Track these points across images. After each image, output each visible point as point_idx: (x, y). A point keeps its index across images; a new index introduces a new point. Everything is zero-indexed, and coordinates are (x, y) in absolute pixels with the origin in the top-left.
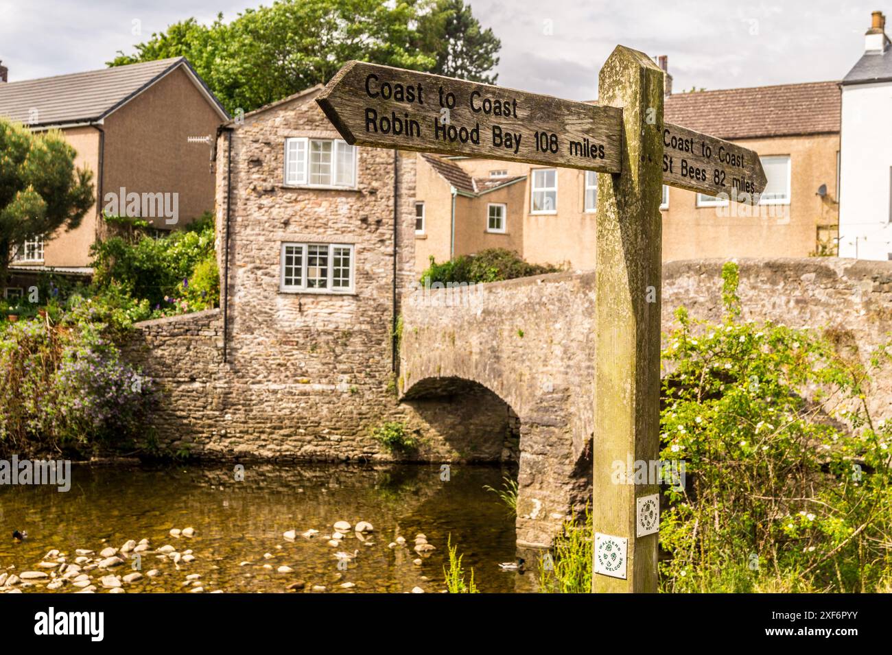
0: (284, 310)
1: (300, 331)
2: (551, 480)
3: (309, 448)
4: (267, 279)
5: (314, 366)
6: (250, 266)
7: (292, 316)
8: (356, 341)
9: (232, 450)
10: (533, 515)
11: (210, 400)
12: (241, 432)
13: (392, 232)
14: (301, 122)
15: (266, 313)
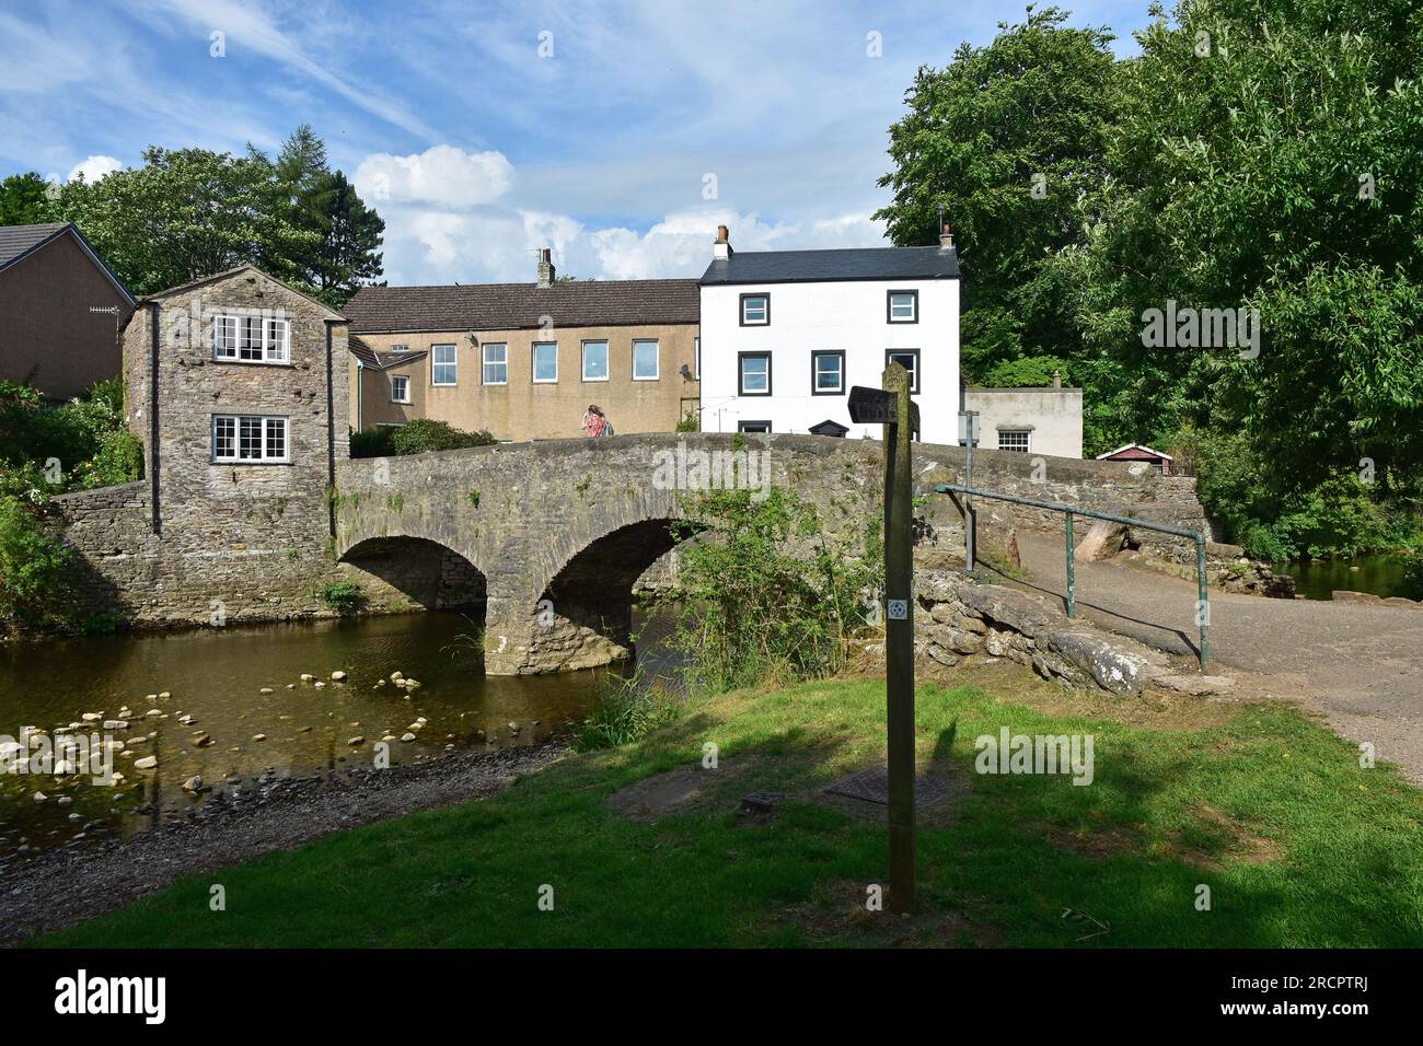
0: (217, 478)
1: (234, 499)
2: (515, 619)
3: (247, 611)
4: (197, 450)
5: (251, 532)
6: (179, 438)
7: (225, 486)
8: (293, 507)
9: (164, 619)
10: (500, 650)
11: (139, 571)
12: (173, 600)
13: (326, 405)
14: (230, 299)
15: (198, 482)
